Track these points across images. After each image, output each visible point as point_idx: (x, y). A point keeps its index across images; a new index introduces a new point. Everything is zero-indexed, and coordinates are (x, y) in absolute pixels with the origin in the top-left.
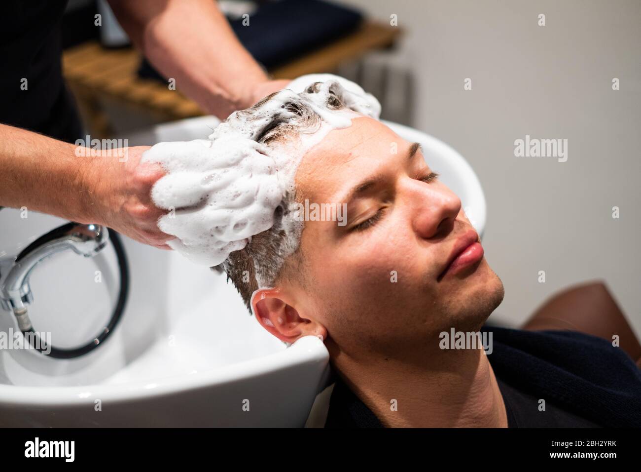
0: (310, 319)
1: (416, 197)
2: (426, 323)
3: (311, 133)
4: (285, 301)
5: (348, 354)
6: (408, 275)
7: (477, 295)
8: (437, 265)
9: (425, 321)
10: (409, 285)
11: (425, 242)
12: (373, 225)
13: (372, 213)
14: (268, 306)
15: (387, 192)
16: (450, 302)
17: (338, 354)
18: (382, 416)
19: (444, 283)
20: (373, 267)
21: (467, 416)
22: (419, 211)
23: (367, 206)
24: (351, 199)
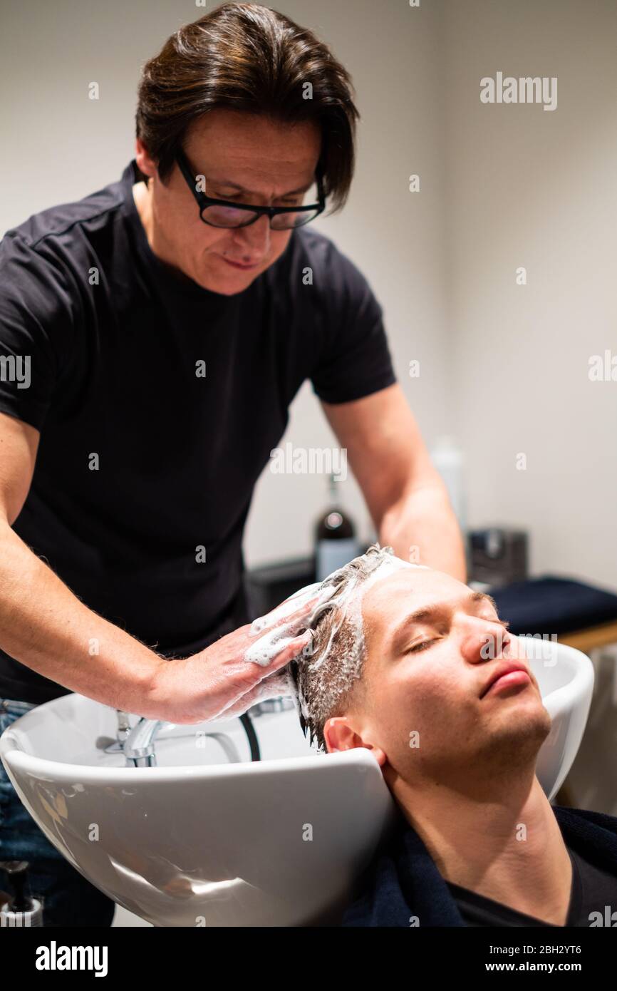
0: (373, 745)
1: (466, 627)
2: (470, 742)
3: (374, 570)
4: (353, 729)
5: (405, 780)
6: (452, 692)
7: (516, 715)
8: (478, 684)
9: (468, 739)
10: (452, 702)
11: (472, 666)
12: (426, 648)
13: (425, 638)
14: (338, 735)
15: (444, 625)
16: (490, 720)
17: (395, 779)
18: (431, 842)
19: (486, 702)
20: (421, 683)
21: (512, 852)
22: (468, 638)
23: (422, 633)
24: (407, 624)
